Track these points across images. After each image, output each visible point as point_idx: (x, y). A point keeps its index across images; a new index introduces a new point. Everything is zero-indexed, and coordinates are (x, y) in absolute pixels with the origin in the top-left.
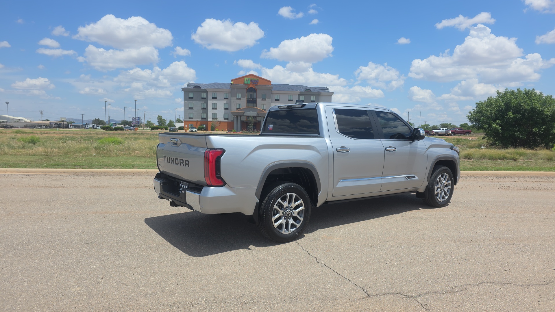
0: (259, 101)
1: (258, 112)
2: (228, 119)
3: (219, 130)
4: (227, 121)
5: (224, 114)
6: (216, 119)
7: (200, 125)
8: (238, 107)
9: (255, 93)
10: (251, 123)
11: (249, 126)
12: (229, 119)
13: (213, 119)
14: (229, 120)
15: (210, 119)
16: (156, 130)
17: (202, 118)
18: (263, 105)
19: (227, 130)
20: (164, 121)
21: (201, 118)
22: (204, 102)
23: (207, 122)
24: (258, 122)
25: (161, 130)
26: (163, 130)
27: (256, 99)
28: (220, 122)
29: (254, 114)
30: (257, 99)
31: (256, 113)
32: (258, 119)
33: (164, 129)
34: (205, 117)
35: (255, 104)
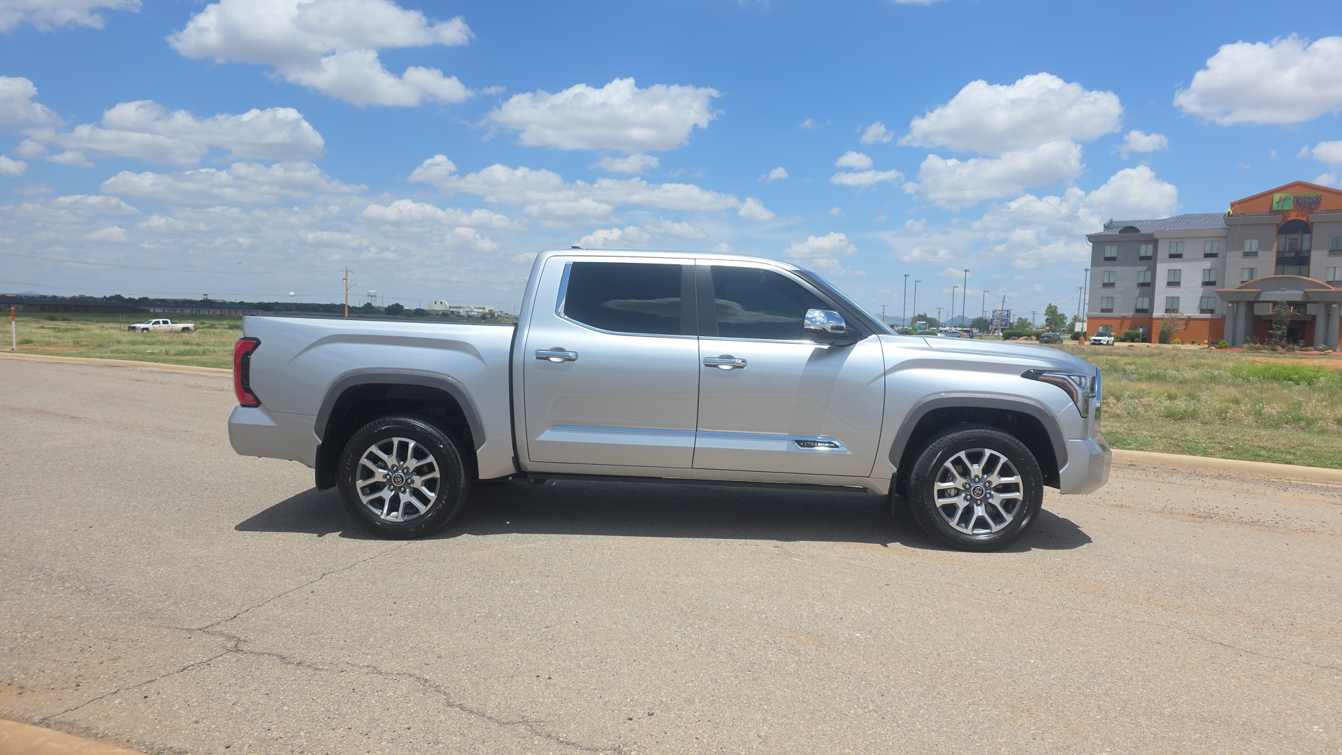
0: (1318, 258)
1: (1306, 290)
2: (1212, 311)
3: (1183, 343)
4: (1208, 316)
5: (1202, 297)
6: (1176, 311)
7: (1130, 329)
8: (1246, 278)
9: (1306, 236)
10: (1280, 323)
11: (1273, 329)
12: (1216, 312)
13: (1167, 311)
14: (1217, 315)
15: (1158, 312)
16: (1015, 339)
17: (1138, 311)
18: (1332, 270)
19: (1206, 341)
20: (1063, 317)
21: (1133, 309)
22: (1146, 267)
23: (1151, 319)
24: (1310, 319)
25: (1026, 339)
26: (1031, 339)
27: (1309, 251)
28: (1189, 319)
29: (1295, 295)
30: (1313, 253)
31: (1302, 293)
32: (1311, 310)
33: (1034, 338)
34: (1146, 306)
35: (1304, 268)
